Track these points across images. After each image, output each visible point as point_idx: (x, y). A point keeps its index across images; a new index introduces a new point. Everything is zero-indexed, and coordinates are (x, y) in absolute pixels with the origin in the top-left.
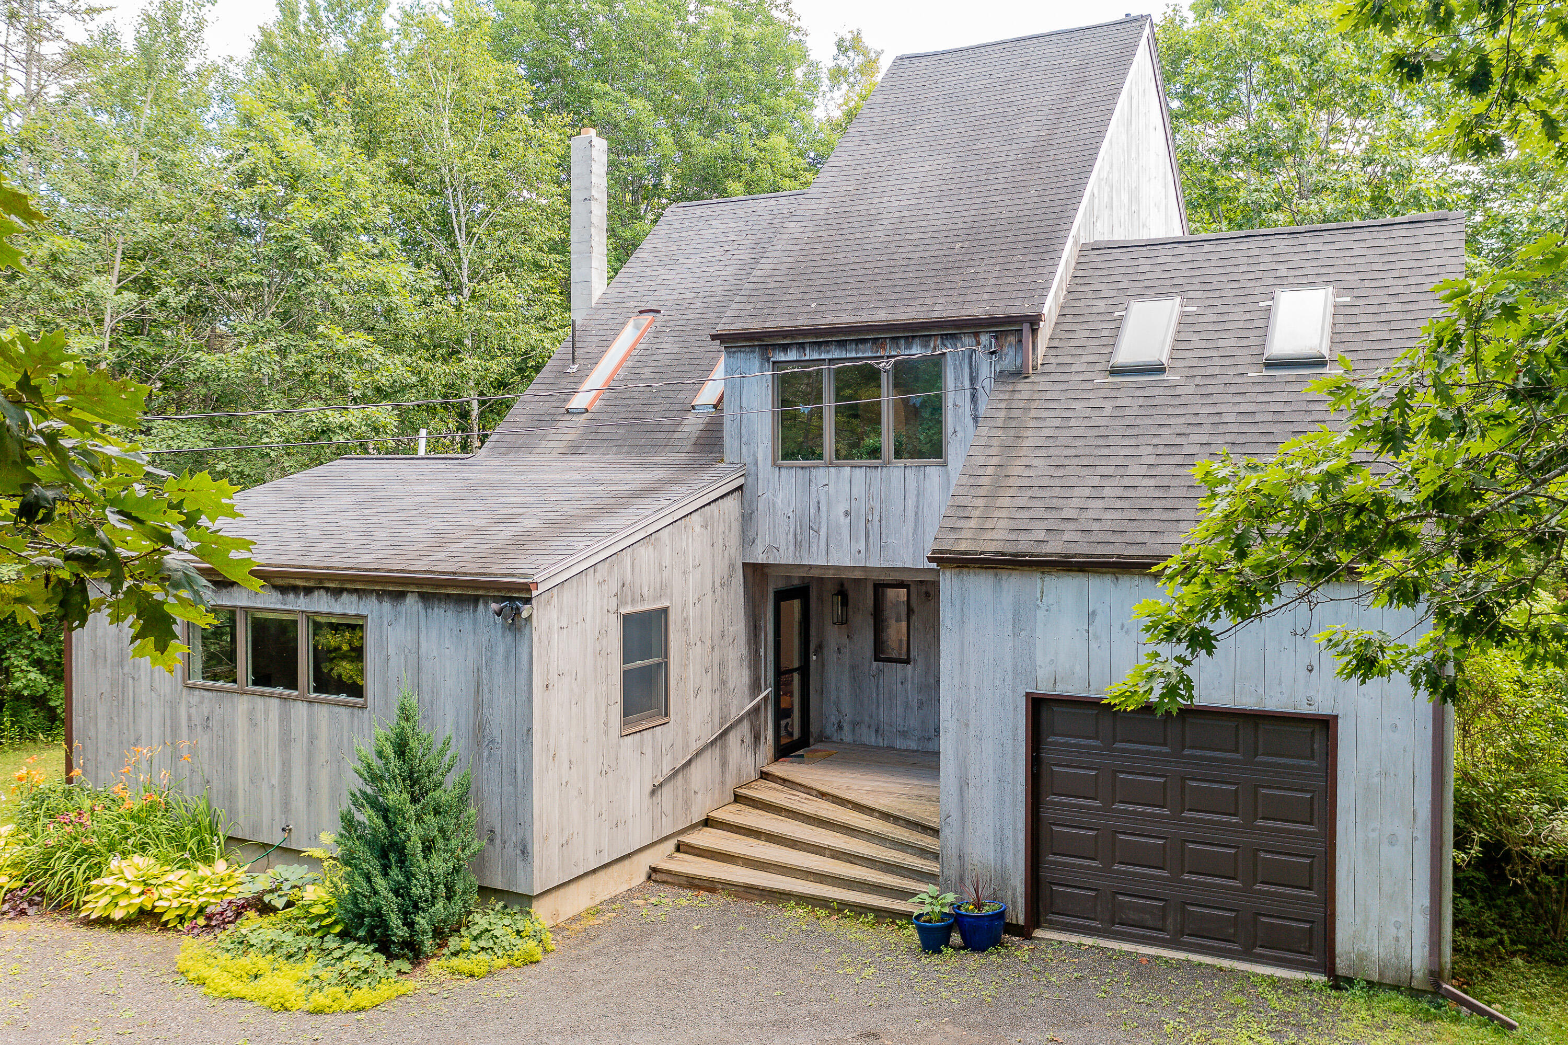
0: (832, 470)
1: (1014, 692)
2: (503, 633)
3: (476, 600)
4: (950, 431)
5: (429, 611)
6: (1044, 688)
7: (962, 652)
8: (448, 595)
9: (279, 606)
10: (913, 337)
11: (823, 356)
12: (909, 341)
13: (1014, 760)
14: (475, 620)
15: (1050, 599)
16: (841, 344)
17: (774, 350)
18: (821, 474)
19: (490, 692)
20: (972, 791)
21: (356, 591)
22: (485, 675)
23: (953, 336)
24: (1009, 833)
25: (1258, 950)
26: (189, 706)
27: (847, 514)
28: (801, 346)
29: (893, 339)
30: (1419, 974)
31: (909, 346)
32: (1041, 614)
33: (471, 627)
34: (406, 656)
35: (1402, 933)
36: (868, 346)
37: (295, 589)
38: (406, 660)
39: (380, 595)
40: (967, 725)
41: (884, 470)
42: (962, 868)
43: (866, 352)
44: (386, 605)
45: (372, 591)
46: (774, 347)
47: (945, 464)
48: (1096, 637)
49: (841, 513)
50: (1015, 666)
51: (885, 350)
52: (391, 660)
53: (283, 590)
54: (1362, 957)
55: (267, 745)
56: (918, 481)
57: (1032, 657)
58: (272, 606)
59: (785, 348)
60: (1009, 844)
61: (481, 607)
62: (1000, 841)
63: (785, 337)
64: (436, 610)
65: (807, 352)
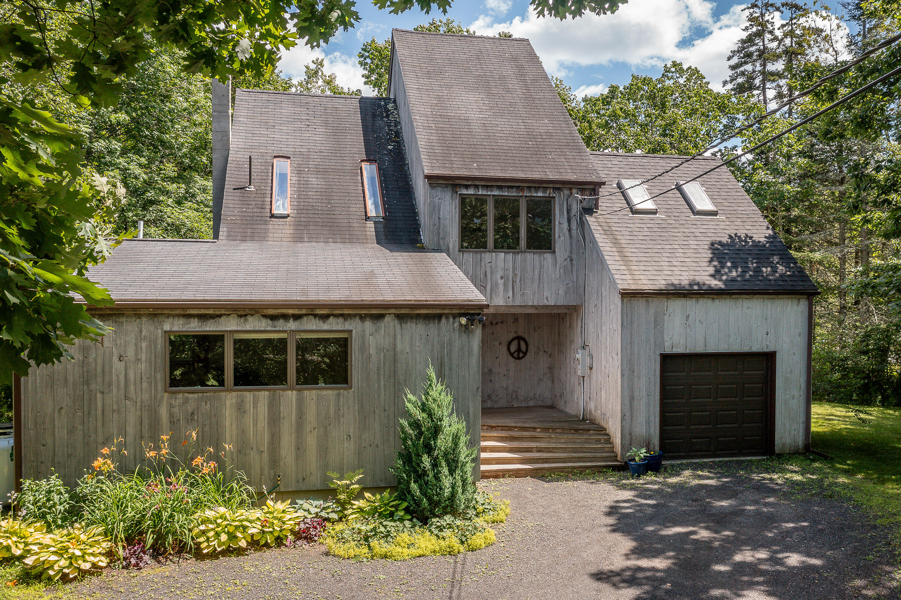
0: (494, 254)
1: (655, 354)
2: (460, 336)
3: (439, 317)
4: (557, 236)
5: (404, 325)
6: (668, 351)
7: (631, 338)
8: (418, 315)
9: (269, 328)
10: (539, 187)
11: (489, 193)
12: (537, 189)
13: (655, 385)
14: (439, 329)
15: (670, 310)
16: (500, 188)
17: (460, 187)
18: (487, 256)
19: (450, 369)
20: (636, 402)
21: (342, 315)
22: (446, 359)
23: (559, 189)
24: (652, 419)
25: (744, 451)
26: (171, 406)
27: (502, 278)
28: (476, 187)
29: (528, 187)
30: (801, 447)
31: (537, 191)
32: (666, 317)
33: (436, 332)
34: (385, 354)
35: (796, 433)
36: (514, 190)
37: (285, 317)
38: (385, 356)
39: (362, 318)
40: (633, 371)
41: (523, 254)
42: (631, 439)
43: (514, 193)
44: (368, 324)
45: (355, 315)
46: (460, 186)
47: (554, 252)
48: (689, 326)
49: (499, 277)
50: (655, 342)
51: (523, 192)
52: (372, 357)
53: (273, 318)
54: (784, 445)
55: (255, 425)
56: (540, 262)
57: (663, 337)
58: (263, 329)
59: (467, 187)
60: (652, 424)
61: (444, 320)
62: (648, 423)
63: (468, 181)
64: (409, 324)
65: (480, 190)
